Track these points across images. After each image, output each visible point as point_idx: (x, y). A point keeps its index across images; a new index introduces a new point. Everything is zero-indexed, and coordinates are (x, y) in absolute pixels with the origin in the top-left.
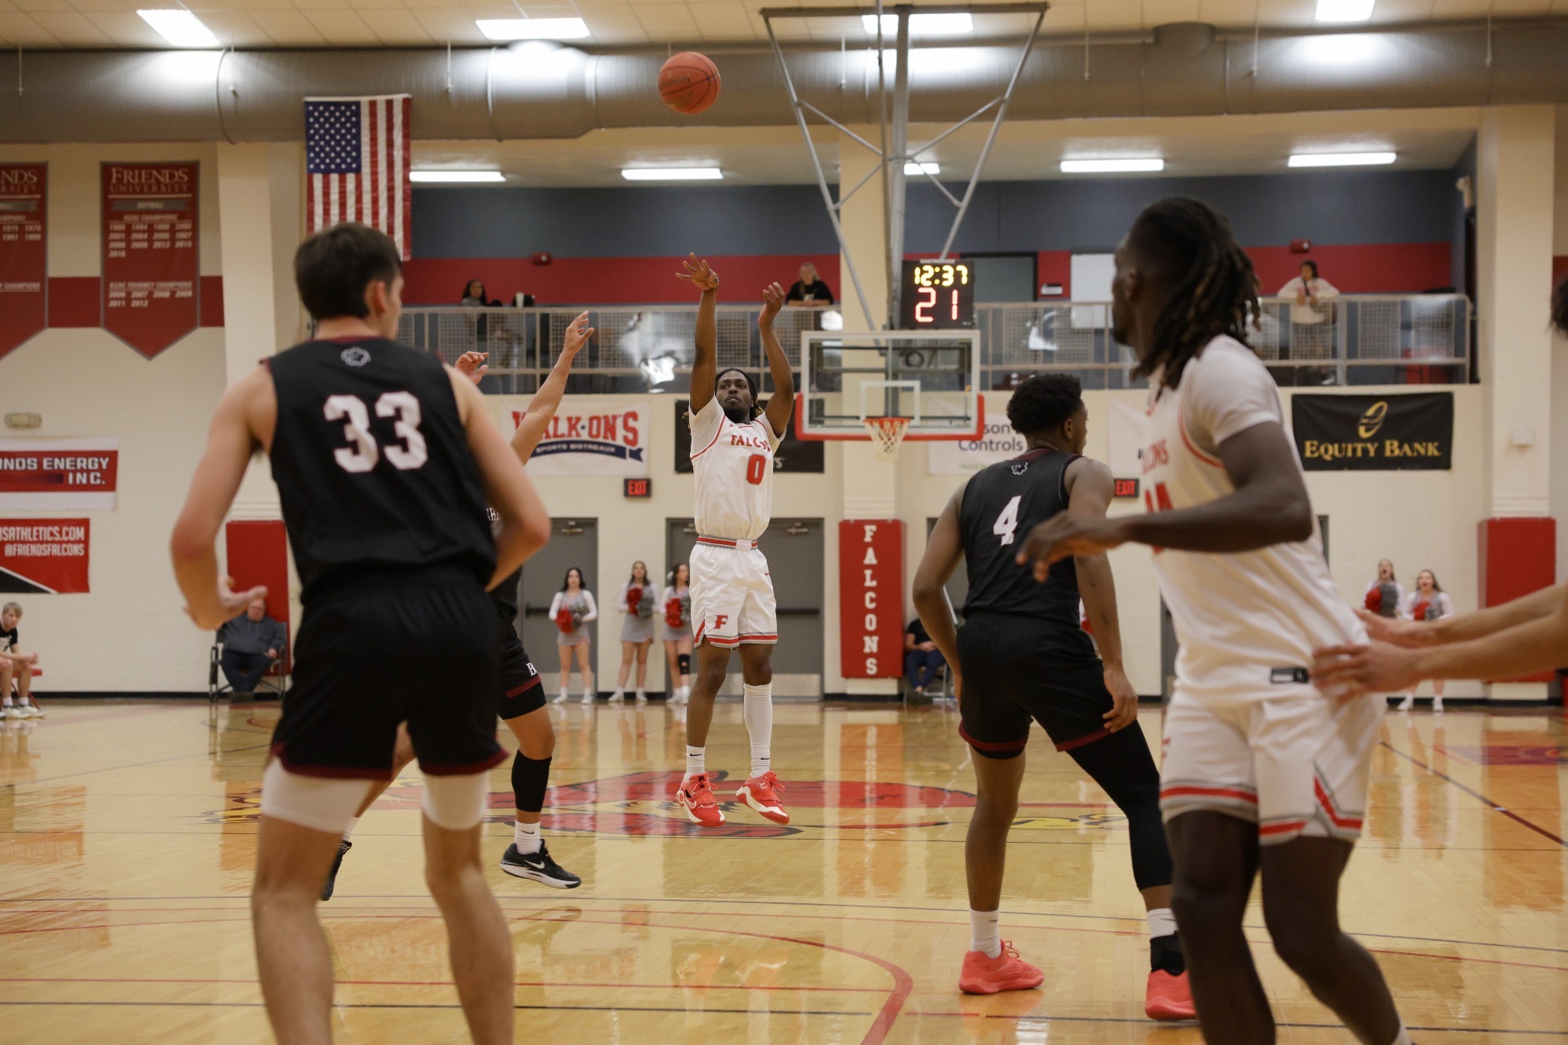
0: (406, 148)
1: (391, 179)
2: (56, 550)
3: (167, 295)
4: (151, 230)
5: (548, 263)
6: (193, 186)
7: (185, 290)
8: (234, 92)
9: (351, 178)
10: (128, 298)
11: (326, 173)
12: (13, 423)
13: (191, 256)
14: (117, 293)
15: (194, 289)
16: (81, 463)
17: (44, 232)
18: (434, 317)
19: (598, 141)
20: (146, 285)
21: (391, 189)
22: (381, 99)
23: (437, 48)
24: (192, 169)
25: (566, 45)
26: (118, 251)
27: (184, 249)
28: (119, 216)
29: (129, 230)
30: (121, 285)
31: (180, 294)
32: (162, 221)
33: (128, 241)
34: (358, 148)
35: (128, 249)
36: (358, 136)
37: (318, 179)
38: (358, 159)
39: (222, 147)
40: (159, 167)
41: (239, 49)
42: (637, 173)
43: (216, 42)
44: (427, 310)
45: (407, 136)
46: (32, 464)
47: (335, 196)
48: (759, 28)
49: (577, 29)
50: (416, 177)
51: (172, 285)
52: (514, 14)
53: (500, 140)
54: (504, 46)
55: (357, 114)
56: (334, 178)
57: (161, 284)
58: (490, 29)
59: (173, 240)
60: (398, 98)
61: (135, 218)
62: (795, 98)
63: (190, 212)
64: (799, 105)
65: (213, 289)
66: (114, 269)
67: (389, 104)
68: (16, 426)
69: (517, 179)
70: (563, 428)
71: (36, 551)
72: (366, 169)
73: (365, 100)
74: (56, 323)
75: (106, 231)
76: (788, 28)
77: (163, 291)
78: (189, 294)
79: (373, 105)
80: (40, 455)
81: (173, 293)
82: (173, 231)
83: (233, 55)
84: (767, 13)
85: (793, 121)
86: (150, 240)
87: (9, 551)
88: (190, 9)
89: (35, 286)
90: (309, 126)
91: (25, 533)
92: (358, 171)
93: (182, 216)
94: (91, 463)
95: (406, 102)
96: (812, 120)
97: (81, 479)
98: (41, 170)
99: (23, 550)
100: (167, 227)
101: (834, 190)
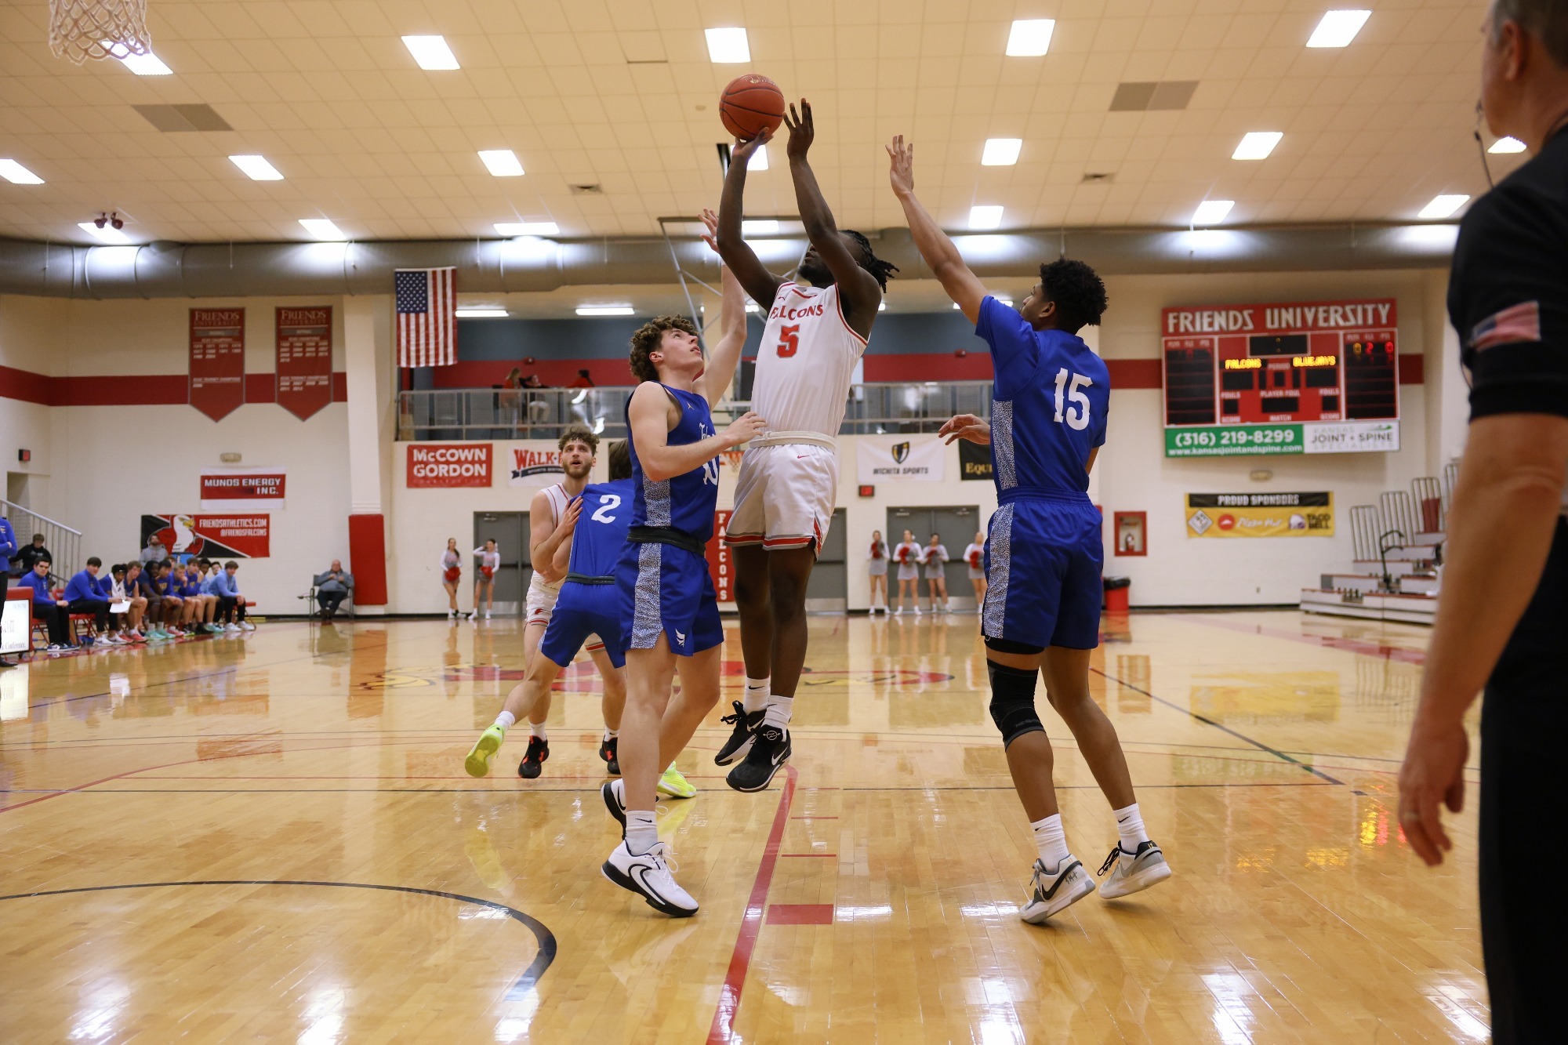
0: (454, 298)
1: (445, 316)
2: (250, 533)
3: (313, 383)
4: (304, 346)
5: (533, 362)
6: (328, 320)
7: (324, 381)
8: (354, 266)
9: (422, 316)
10: (291, 386)
11: (408, 313)
12: (225, 459)
13: (328, 360)
14: (285, 383)
15: (329, 380)
16: (264, 482)
17: (242, 348)
18: (468, 395)
19: (564, 292)
20: (302, 378)
21: (445, 322)
22: (439, 270)
23: (471, 240)
24: (328, 310)
25: (545, 238)
26: (285, 358)
27: (324, 357)
28: (286, 339)
29: (292, 346)
30: (287, 378)
31: (322, 383)
32: (311, 341)
33: (291, 352)
34: (426, 299)
35: (291, 357)
36: (426, 291)
37: (403, 317)
38: (426, 305)
39: (347, 298)
40: (309, 309)
41: (357, 242)
42: (585, 311)
43: (344, 238)
44: (464, 391)
45: (454, 291)
46: (236, 483)
47: (413, 327)
48: (657, 229)
49: (553, 229)
50: (459, 314)
51: (316, 377)
52: (515, 220)
53: (507, 292)
54: (509, 239)
55: (425, 278)
56: (413, 316)
57: (310, 378)
58: (501, 229)
59: (317, 352)
60: (449, 269)
61: (295, 339)
62: (678, 268)
63: (327, 335)
64: (681, 272)
65: (340, 380)
66: (283, 369)
67: (444, 273)
68: (227, 461)
69: (516, 315)
70: (544, 459)
71: (239, 533)
72: (431, 311)
73: (430, 270)
74: (249, 401)
75: (278, 347)
76: (672, 228)
77: (311, 381)
78: (326, 383)
79: (434, 273)
80: (240, 477)
81: (317, 382)
82: (317, 346)
83: (353, 245)
84: (662, 220)
85: (677, 281)
86: (304, 352)
87: (223, 533)
88: (330, 218)
89: (237, 379)
90: (397, 286)
91: (232, 522)
92: (426, 312)
93: (323, 338)
94: (270, 482)
95: (454, 271)
96: (688, 281)
97: (265, 491)
98: (241, 312)
99: (231, 533)
100: (313, 344)
101: (700, 320)
